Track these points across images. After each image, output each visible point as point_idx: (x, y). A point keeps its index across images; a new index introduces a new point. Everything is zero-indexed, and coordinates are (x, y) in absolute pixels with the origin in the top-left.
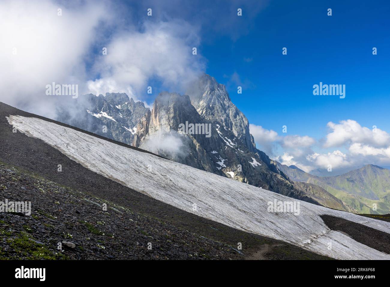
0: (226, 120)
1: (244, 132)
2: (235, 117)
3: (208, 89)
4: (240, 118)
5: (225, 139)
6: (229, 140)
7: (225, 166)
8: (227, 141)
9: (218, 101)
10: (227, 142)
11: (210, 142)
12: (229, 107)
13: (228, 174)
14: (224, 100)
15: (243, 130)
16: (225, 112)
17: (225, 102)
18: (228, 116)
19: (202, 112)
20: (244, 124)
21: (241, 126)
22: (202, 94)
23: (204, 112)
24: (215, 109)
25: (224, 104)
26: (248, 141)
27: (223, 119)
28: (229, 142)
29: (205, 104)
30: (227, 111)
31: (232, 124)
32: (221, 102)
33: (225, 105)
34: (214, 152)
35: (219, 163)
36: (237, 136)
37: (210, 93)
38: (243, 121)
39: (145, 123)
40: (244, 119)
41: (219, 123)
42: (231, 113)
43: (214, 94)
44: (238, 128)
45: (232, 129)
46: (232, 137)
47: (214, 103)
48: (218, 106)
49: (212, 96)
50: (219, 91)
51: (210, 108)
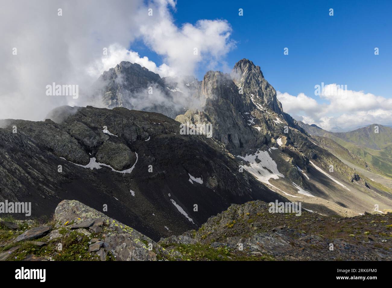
0: (259, 91)
1: (272, 99)
2: (266, 89)
3: (247, 70)
4: (270, 89)
6: (260, 105)
7: (254, 123)
8: (258, 105)
9: (254, 78)
10: (258, 107)
11: (244, 106)
12: (262, 82)
13: (256, 129)
14: (259, 77)
15: (271, 98)
16: (259, 86)
17: (259, 79)
18: (261, 88)
19: (242, 86)
20: (272, 94)
21: (270, 95)
22: (242, 73)
24: (251, 83)
25: (258, 80)
26: (275, 106)
27: (257, 90)
28: (260, 107)
29: (244, 80)
30: (260, 85)
31: (263, 94)
32: (256, 78)
33: (259, 81)
34: (246, 113)
35: (250, 121)
36: (266, 102)
37: (248, 72)
38: (272, 92)
40: (273, 91)
41: (254, 94)
42: (263, 86)
43: (251, 73)
44: (268, 97)
45: (263, 98)
46: (262, 103)
47: (251, 79)
48: (253, 81)
49: (249, 75)
50: (255, 71)
51: (247, 83)
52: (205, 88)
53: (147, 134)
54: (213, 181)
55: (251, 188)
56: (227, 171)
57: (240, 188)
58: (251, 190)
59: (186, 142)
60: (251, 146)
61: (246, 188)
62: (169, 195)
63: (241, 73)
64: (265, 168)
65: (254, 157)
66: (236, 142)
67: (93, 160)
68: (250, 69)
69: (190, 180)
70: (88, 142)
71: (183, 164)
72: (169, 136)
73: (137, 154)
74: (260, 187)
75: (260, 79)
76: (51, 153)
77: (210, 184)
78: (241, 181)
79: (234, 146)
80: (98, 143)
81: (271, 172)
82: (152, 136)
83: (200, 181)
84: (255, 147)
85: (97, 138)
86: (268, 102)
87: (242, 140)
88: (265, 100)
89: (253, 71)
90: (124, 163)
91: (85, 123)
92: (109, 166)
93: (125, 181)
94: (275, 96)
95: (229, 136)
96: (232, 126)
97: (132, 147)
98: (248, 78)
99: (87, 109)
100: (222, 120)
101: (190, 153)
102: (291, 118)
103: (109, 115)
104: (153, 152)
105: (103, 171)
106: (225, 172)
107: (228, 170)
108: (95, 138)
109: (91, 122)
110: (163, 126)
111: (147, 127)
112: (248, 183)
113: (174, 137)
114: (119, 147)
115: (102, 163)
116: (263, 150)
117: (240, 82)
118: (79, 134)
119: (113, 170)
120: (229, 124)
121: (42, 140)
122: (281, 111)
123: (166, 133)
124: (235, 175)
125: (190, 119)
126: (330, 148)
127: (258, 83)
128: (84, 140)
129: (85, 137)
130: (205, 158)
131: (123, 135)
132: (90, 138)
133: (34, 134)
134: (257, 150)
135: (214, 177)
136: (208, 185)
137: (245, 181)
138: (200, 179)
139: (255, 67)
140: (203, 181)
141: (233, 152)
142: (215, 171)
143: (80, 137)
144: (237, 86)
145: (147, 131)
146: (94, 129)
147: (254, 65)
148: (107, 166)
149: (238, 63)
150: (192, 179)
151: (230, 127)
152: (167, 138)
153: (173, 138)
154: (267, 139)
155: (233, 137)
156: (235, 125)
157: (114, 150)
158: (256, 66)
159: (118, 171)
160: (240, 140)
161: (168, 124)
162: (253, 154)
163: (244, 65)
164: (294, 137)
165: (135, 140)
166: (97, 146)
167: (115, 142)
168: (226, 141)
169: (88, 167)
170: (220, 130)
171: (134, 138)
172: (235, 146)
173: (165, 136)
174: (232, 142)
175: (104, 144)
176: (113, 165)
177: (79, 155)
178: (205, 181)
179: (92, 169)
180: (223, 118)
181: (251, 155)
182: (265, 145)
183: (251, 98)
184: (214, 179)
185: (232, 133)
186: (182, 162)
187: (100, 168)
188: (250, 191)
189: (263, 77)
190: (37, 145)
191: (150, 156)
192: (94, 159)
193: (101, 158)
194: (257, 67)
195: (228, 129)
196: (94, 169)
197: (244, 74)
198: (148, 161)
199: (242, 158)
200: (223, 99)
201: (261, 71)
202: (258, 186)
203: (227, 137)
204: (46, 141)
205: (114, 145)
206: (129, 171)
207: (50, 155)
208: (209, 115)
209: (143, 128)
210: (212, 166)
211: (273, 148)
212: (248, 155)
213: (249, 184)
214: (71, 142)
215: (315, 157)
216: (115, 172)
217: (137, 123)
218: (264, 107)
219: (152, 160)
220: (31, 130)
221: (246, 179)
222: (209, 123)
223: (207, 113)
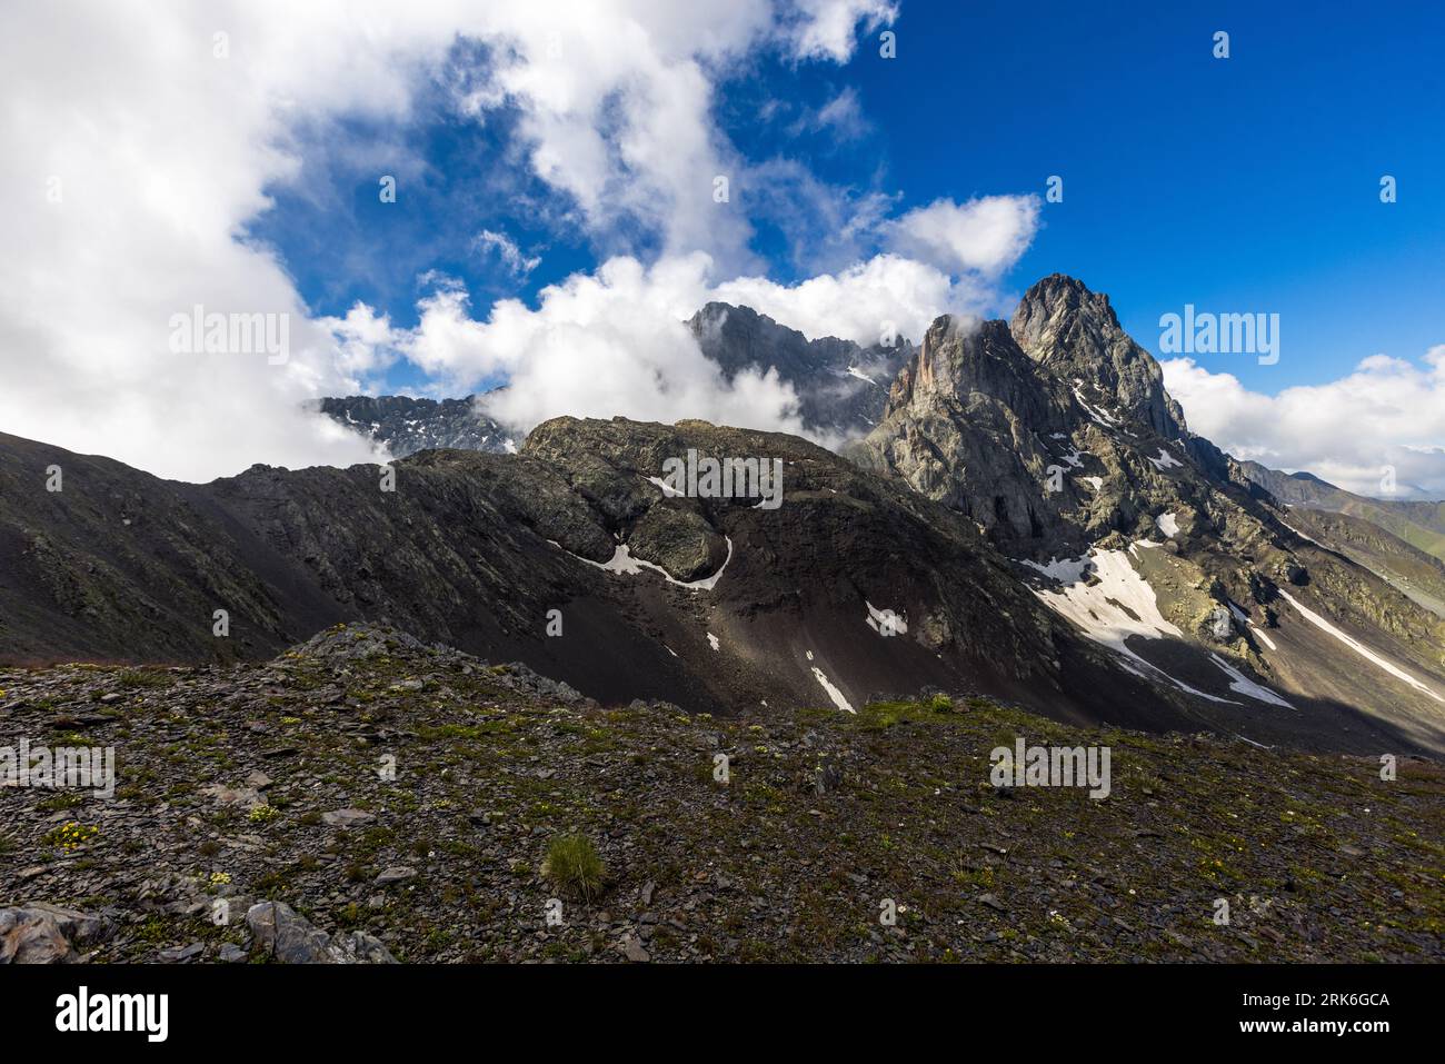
0: (1101, 369)
1: (1148, 394)
2: (1127, 361)
3: (1064, 306)
4: (1141, 362)
5: (1093, 409)
6: (1103, 411)
7: (1081, 465)
8: (1098, 412)
9: (1085, 330)
10: (1097, 416)
11: (1050, 414)
12: (1112, 340)
13: (1087, 482)
14: (1102, 325)
15: (1144, 390)
16: (1102, 352)
17: (1103, 331)
18: (1108, 360)
19: (1045, 354)
20: (1148, 377)
21: (1140, 381)
22: (1048, 317)
23: (1048, 356)
24: (1077, 346)
25: (1100, 335)
26: (1156, 415)
27: (1095, 367)
28: (1103, 416)
29: (1053, 338)
30: (1108, 351)
31: (1116, 377)
32: (1094, 331)
33: (1102, 338)
34: (1057, 436)
35: (1067, 458)
36: (1126, 403)
37: (1067, 314)
38: (1148, 371)
39: (906, 380)
40: (1150, 366)
41: (1083, 377)
42: (1116, 355)
43: (1077, 315)
44: (1131, 386)
45: (1116, 389)
46: (1112, 403)
47: (1076, 334)
48: (1083, 340)
49: (1071, 321)
50: (1091, 308)
51: (1064, 345)
52: (927, 366)
54: (939, 629)
55: (1059, 658)
56: (982, 602)
57: (1021, 654)
58: (1056, 664)
59: (863, 514)
60: (1069, 533)
61: (1041, 655)
62: (810, 656)
63: (1043, 316)
64: (1114, 602)
65: (1079, 566)
66: (1021, 520)
67: (623, 550)
68: (1073, 304)
69: (869, 621)
70: (613, 507)
71: (852, 573)
72: (816, 496)
73: (730, 542)
74: (1091, 659)
75: (1107, 333)
76: (528, 530)
77: (928, 637)
78: (1025, 636)
79: (1012, 532)
80: (634, 509)
81: (1133, 615)
83: (897, 624)
84: (1082, 537)
85: (635, 495)
86: (1132, 402)
87: (1038, 515)
88: (1123, 394)
89: (1084, 309)
90: (697, 563)
91: (609, 460)
92: (659, 568)
93: (696, 610)
94: (1157, 385)
95: (999, 502)
96: (1007, 472)
97: (717, 522)
98: (1066, 329)
99: (614, 425)
100: (979, 455)
101: (872, 546)
102: (1218, 451)
103: (666, 439)
104: (771, 538)
105: (646, 581)
106: (977, 604)
107: (987, 600)
108: (628, 497)
109: (621, 456)
110: (802, 469)
112: (1049, 642)
113: (830, 499)
114: (683, 522)
115: (644, 559)
116: (1107, 547)
117: (1040, 345)
118: (593, 486)
119: (669, 578)
120: (1000, 467)
121: (511, 499)
122: (1181, 429)
123: (810, 489)
124: (1006, 614)
125: (883, 451)
126: (1366, 550)
127: (1100, 345)
128: (602, 502)
129: (606, 493)
130: (920, 564)
132: (618, 496)
133: (494, 485)
134: (1088, 547)
135: (940, 618)
136: (921, 638)
137: (1041, 635)
138: (897, 618)
139: (1091, 297)
140: (908, 624)
141: (1009, 548)
142: (944, 601)
143: (595, 494)
144: (1030, 356)
146: (628, 473)
147: (1087, 291)
148: (654, 567)
149: (1036, 289)
150: (876, 616)
151: (1002, 475)
152: (809, 501)
153: (828, 502)
154: (1122, 514)
155: (1010, 504)
156: (1017, 471)
157: (672, 528)
158: (1096, 293)
159: (679, 583)
160: (1033, 516)
161: (816, 463)
162: (1075, 559)
163: (1054, 292)
164: (1221, 511)
165: (726, 505)
166: (632, 518)
167: (676, 509)
168: (989, 517)
169: (609, 568)
170: (970, 485)
172: (1015, 531)
173: (805, 496)
174: (1007, 520)
175: (650, 512)
176: (667, 565)
177: (591, 537)
178: (912, 625)
179: (619, 573)
180: (981, 448)
181: (1068, 560)
182: (1115, 534)
183: (1075, 389)
184: (939, 622)
185: (1008, 493)
186: (849, 570)
187: (638, 571)
188: (1053, 666)
189: (1117, 325)
190: (500, 509)
191: (762, 549)
192: (625, 548)
193: (642, 547)
194: (1098, 297)
195: (997, 482)
196: (624, 572)
197: (1053, 320)
198: (758, 562)
199: (1039, 567)
200: (981, 397)
201: (1110, 310)
202: (1083, 656)
203: (990, 504)
204: (519, 502)
205: (672, 516)
206: (708, 584)
207: (526, 535)
208: (939, 441)
210: (935, 587)
211: (1146, 543)
212: (1058, 561)
213: (1052, 645)
214: (573, 505)
215: (1300, 580)
216: (674, 584)
218: (1117, 418)
219: (769, 560)
220: (488, 475)
221: (1045, 629)
222: (938, 465)
223: (931, 436)
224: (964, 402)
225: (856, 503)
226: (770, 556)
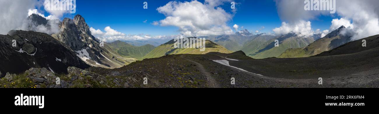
10: (83, 33)
11: (78, 32)
13: (82, 41)
26: (89, 33)
27: (83, 26)
31: (85, 28)
34: (79, 35)
35: (80, 38)
39: (60, 26)
40: (88, 27)
42: (85, 25)
46: (84, 31)
48: (81, 23)
51: (79, 23)
52: (63, 25)
53: (41, 41)
56: (71, 56)
62: (48, 65)
64: (85, 55)
65: (81, 51)
66: (74, 45)
67: (21, 49)
68: (80, 18)
70: (20, 43)
71: (54, 53)
72: (49, 42)
73: (36, 48)
74: (83, 62)
75: (84, 22)
76: (8, 46)
79: (73, 47)
81: (87, 57)
82: (43, 42)
83: (60, 60)
84: (81, 48)
85: (23, 41)
88: (86, 30)
90: (32, 52)
91: (19, 36)
92: (26, 52)
93: (32, 58)
94: (89, 29)
95: (72, 43)
97: (35, 45)
99: (20, 31)
100: (69, 37)
101: (57, 49)
102: (94, 37)
103: (27, 33)
104: (42, 48)
105: (24, 54)
108: (22, 42)
109: (21, 36)
110: (47, 38)
111: (41, 38)
112: (78, 61)
113: (51, 42)
114: (30, 45)
115: (24, 51)
116: (84, 49)
117: (76, 23)
119: (28, 53)
120: (72, 38)
122: (91, 35)
124: (74, 58)
125: (57, 36)
126: (106, 48)
127: (83, 24)
128: (18, 42)
130: (63, 51)
131: (32, 41)
133: (4, 40)
135: (66, 59)
136: (63, 62)
138: (60, 59)
139: (82, 18)
141: (73, 49)
142: (66, 57)
145: (41, 40)
146: (22, 38)
149: (76, 16)
150: (57, 59)
152: (48, 43)
154: (85, 44)
155: (73, 43)
156: (74, 39)
157: (28, 46)
160: (76, 45)
161: (49, 37)
163: (78, 17)
164: (95, 44)
166: (23, 44)
167: (29, 43)
168: (71, 45)
169: (19, 52)
170: (68, 41)
171: (36, 42)
173: (47, 42)
175: (25, 44)
177: (17, 47)
178: (62, 60)
182: (85, 47)
183: (80, 29)
188: (79, 64)
189: (85, 22)
190: (4, 43)
193: (24, 49)
195: (72, 40)
196: (21, 52)
197: (78, 20)
199: (76, 51)
200: (70, 29)
201: (84, 20)
203: (71, 43)
204: (7, 42)
205: (28, 44)
206: (33, 54)
208: (65, 35)
209: (39, 39)
210: (65, 55)
211: (88, 48)
212: (79, 51)
215: (101, 51)
217: (37, 36)
218: (85, 33)
220: (3, 38)
221: (78, 59)
222: (64, 38)
223: (63, 34)
224: (68, 29)
225: (54, 43)
226: (42, 50)
